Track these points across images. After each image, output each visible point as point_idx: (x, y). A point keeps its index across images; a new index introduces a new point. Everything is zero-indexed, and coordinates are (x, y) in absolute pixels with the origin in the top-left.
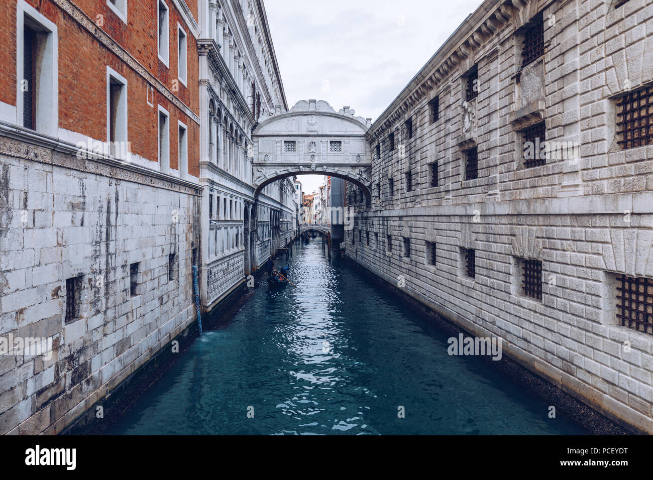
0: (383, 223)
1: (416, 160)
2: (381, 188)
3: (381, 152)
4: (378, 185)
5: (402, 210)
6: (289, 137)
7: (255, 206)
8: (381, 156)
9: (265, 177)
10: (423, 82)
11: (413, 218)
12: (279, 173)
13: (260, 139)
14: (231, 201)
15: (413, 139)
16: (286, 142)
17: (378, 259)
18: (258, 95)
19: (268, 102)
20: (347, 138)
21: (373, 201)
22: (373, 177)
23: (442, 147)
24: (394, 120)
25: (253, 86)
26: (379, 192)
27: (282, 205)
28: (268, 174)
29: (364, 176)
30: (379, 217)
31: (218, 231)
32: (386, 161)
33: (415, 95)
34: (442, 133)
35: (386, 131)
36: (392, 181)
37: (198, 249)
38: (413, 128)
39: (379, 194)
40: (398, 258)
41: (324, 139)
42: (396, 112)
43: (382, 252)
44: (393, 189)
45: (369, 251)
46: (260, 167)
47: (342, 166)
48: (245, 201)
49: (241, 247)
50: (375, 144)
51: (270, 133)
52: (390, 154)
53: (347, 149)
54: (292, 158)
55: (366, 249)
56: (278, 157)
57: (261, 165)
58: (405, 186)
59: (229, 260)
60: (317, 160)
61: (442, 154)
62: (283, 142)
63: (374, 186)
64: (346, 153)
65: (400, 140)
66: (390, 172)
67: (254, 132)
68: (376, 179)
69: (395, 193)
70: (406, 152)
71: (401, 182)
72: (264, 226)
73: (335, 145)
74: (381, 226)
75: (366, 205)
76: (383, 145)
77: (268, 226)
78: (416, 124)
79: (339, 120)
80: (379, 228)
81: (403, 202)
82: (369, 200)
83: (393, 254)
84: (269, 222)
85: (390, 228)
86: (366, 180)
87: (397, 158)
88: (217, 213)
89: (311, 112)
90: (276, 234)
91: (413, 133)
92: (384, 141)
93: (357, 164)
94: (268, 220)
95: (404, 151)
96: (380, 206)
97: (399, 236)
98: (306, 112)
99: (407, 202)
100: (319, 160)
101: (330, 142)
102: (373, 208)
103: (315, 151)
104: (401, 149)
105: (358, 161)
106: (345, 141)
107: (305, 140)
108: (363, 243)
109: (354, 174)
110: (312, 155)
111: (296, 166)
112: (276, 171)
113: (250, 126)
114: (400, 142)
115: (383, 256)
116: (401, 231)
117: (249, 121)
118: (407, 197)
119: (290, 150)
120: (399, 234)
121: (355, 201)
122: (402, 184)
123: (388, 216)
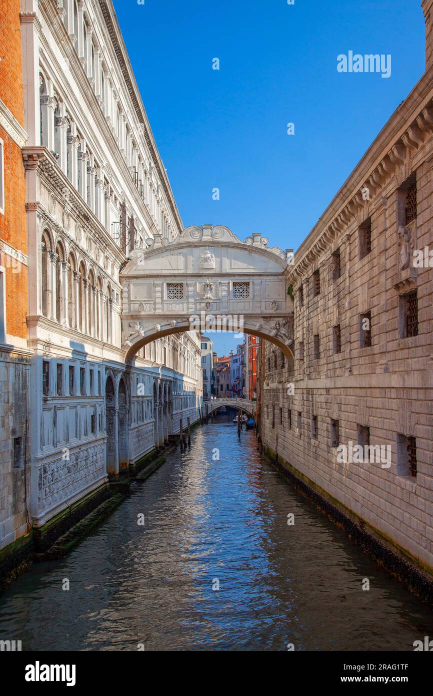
0: (307, 397)
2: (305, 348)
3: (305, 297)
4: (302, 343)
5: (329, 380)
6: (173, 278)
7: (126, 375)
8: (305, 302)
9: (140, 335)
10: (350, 198)
11: (342, 392)
12: (160, 329)
13: (132, 282)
14: (82, 369)
15: (341, 279)
16: (169, 285)
17: (302, 449)
18: (132, 220)
19: (150, 228)
20: (257, 277)
21: (296, 367)
22: (295, 332)
23: (375, 291)
24: (319, 252)
25: (123, 207)
26: (303, 354)
27: (175, 373)
28: (144, 330)
29: (283, 331)
30: (302, 389)
31: (59, 413)
32: (311, 309)
33: (342, 217)
34: (376, 271)
35: (310, 267)
36: (317, 338)
37: (24, 438)
38: (342, 263)
39: (303, 357)
40: (325, 448)
41: (225, 280)
42: (320, 241)
43: (307, 440)
44: (318, 349)
45: (292, 438)
46: (133, 321)
47: (251, 318)
48: (107, 369)
49: (101, 434)
50: (297, 285)
51: (147, 273)
52: (315, 299)
53: (257, 293)
54: (179, 307)
55: (288, 434)
56: (158, 306)
57: (133, 317)
58: (332, 345)
60: (215, 310)
61: (375, 301)
62: (165, 285)
63: (296, 346)
64: (257, 299)
65: (327, 279)
66: (315, 325)
67: (123, 272)
68: (299, 335)
69: (322, 355)
70: (334, 297)
71: (329, 340)
72: (143, 402)
73: (241, 288)
74: (305, 402)
75: (288, 371)
76: (306, 286)
77: (150, 403)
78: (345, 257)
79: (246, 253)
80: (304, 405)
81: (331, 368)
82: (291, 365)
83: (319, 442)
84: (153, 398)
85: (316, 404)
86: (287, 337)
87: (325, 305)
88: (59, 386)
89: (206, 242)
90: (165, 413)
91: (341, 271)
92: (308, 281)
93: (273, 314)
94: (150, 395)
95: (331, 296)
96: (305, 373)
97: (326, 417)
98: (198, 242)
99: (336, 368)
100: (218, 309)
101: (233, 283)
102: (296, 376)
103: (212, 297)
104: (328, 294)
105: (275, 309)
106: (254, 281)
107: (197, 282)
108: (285, 426)
109: (269, 329)
110: (207, 303)
111: (184, 318)
112: (155, 326)
113: (116, 263)
114: (327, 283)
115: (308, 446)
116: (328, 409)
117: (114, 256)
118: (335, 360)
119: (175, 295)
120: (327, 413)
121: (276, 366)
122: (330, 342)
123: (314, 389)
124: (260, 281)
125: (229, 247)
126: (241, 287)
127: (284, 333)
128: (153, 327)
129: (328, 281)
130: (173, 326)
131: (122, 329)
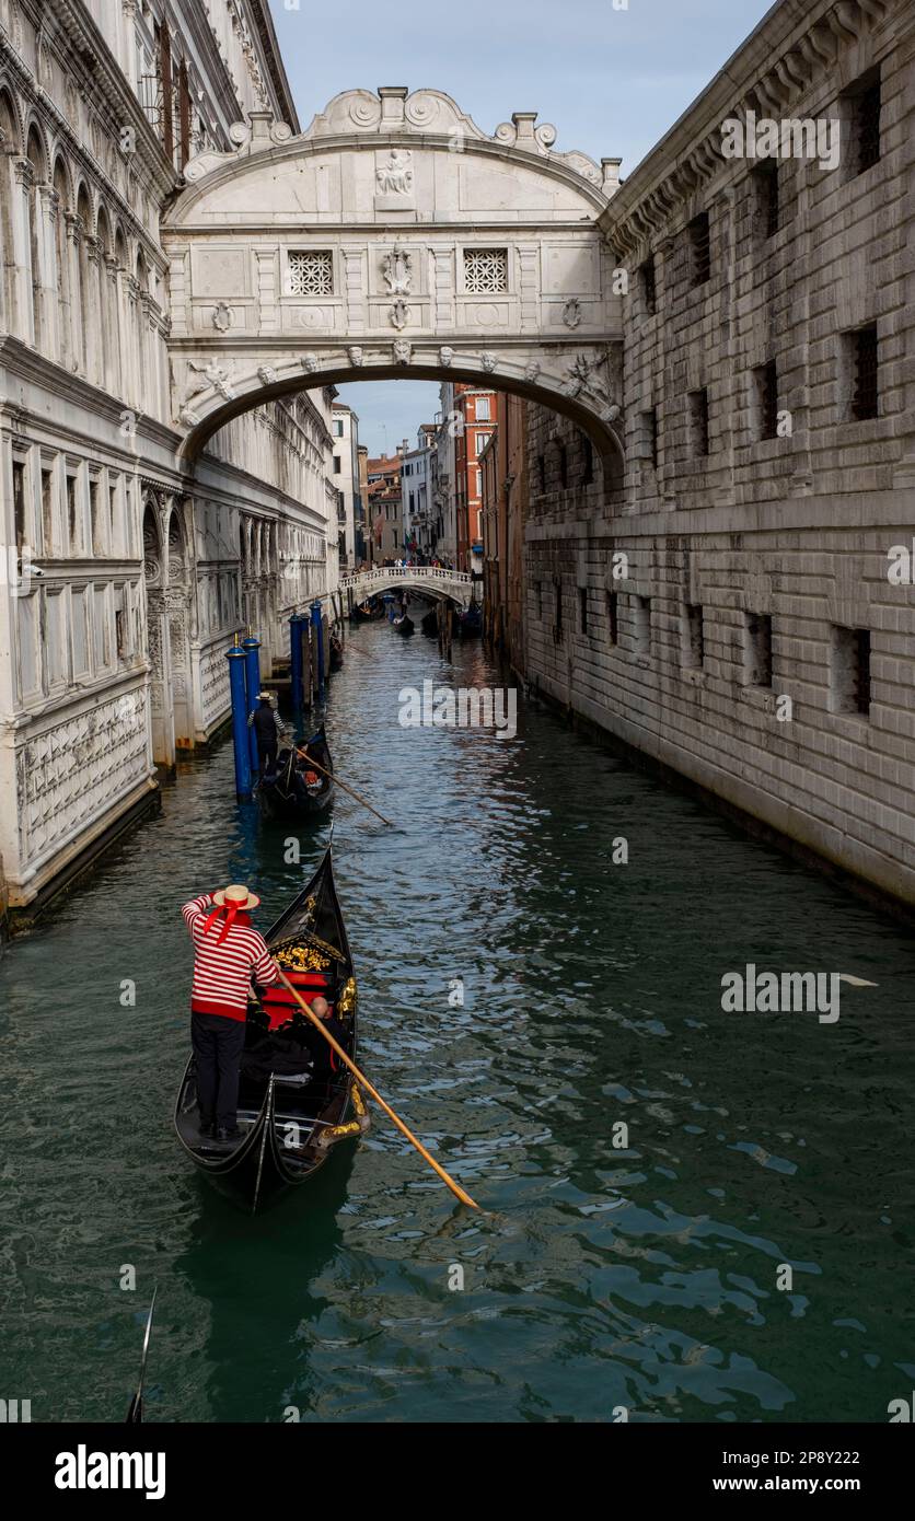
0: (669, 558)
1: (795, 320)
2: (661, 427)
3: (659, 289)
4: (650, 416)
5: (742, 510)
6: (306, 236)
7: (183, 504)
8: (660, 303)
9: (220, 393)
11: (783, 539)
12: (275, 377)
13: (196, 245)
14: (92, 485)
15: (780, 238)
16: (294, 255)
17: (652, 694)
18: (182, 72)
20: (529, 235)
21: (632, 478)
22: (629, 384)
23: (892, 268)
25: (162, 34)
26: (654, 443)
27: (284, 499)
28: (233, 379)
29: (597, 381)
30: (654, 536)
31: (51, 602)
32: (680, 322)
33: (790, 64)
34: (893, 214)
35: (677, 206)
36: (701, 400)
38: (783, 196)
39: (655, 452)
40: (728, 690)
41: (443, 242)
43: (665, 668)
44: (705, 429)
45: (621, 667)
46: (199, 354)
47: (510, 346)
48: (144, 486)
49: (138, 661)
50: (640, 257)
51: (234, 220)
52: (695, 294)
53: (527, 279)
54: (323, 318)
55: (608, 657)
56: (266, 313)
57: (201, 345)
58: (751, 417)
59: (94, 711)
60: (414, 325)
61: (892, 295)
62: (284, 255)
63: (633, 422)
64: (528, 294)
65: (732, 240)
66: (694, 364)
67: (171, 218)
68: (641, 392)
69: (716, 445)
70: (755, 287)
71: (738, 404)
72: (219, 577)
73: (485, 265)
74: (662, 571)
75: (605, 492)
76: (666, 261)
77: (233, 580)
78: (793, 177)
79: (497, 167)
80: (657, 580)
81: (745, 479)
82: (615, 475)
83: (708, 675)
84: (239, 566)
85: (697, 578)
86: (605, 398)
87: (723, 310)
89: (390, 136)
91: (780, 216)
92: (672, 247)
93: (566, 336)
94: (232, 557)
95: (747, 284)
96: (659, 495)
97: (731, 608)
98: (371, 136)
99: (761, 479)
100: (424, 324)
101: (465, 250)
102: (630, 504)
103: (408, 289)
104: (738, 278)
105: (573, 323)
106: (521, 246)
107: (370, 246)
108: (596, 636)
109: (559, 376)
110: (396, 306)
111: (337, 347)
112: (260, 369)
113: (154, 192)
114: (732, 249)
115: (672, 685)
116: (736, 588)
117: (149, 173)
118: (759, 459)
119: (311, 284)
120: (733, 598)
121: (564, 480)
122: (740, 409)
123: (690, 535)
124: (534, 246)
126: (485, 261)
127: (599, 387)
128: (254, 372)
129: (738, 243)
130: (308, 370)
131: (171, 377)
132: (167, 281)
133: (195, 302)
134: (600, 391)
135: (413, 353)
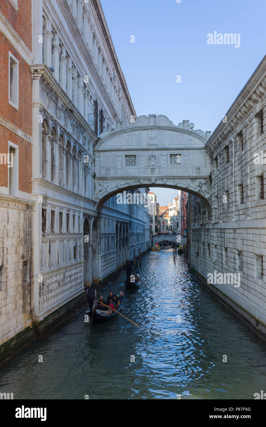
0: (221, 235)
1: (247, 173)
2: (219, 200)
3: (219, 165)
4: (217, 197)
5: (235, 222)
6: (129, 151)
7: (97, 219)
8: (219, 168)
9: (106, 191)
10: (249, 96)
11: (244, 231)
12: (121, 187)
13: (102, 154)
14: (67, 214)
15: (244, 152)
16: (126, 156)
18: (102, 112)
19: (114, 117)
20: (187, 151)
21: (213, 214)
22: (213, 189)
24: (228, 132)
25: (96, 103)
26: (218, 204)
28: (110, 187)
29: (204, 188)
30: (217, 229)
31: (52, 244)
32: (223, 173)
33: (244, 108)
35: (222, 144)
36: (227, 194)
37: (29, 261)
38: (244, 141)
39: (218, 207)
40: (233, 270)
41: (165, 153)
43: (220, 264)
44: (228, 201)
45: (211, 264)
46: (101, 181)
47: (182, 179)
48: (84, 215)
49: (80, 259)
50: (214, 156)
51: (112, 148)
52: (226, 166)
53: (186, 162)
54: (133, 171)
55: (208, 261)
56: (119, 171)
57: (102, 179)
58: (238, 198)
59: (65, 272)
60: (157, 174)
62: (124, 156)
63: (213, 199)
64: (186, 166)
66: (226, 184)
67: (96, 147)
68: (215, 191)
69: (231, 205)
70: (238, 165)
72: (108, 238)
74: (219, 238)
75: (208, 217)
76: (220, 157)
77: (113, 239)
78: (246, 137)
79: (179, 134)
80: (218, 240)
81: (237, 214)
82: (210, 212)
83: (229, 266)
84: (115, 235)
85: (226, 240)
86: (207, 192)
87: (232, 170)
88: (52, 227)
89: (151, 126)
90: (123, 246)
91: (244, 146)
92: (221, 154)
93: (197, 176)
94: (113, 233)
95: (237, 163)
96: (219, 218)
97: (234, 249)
98: (146, 127)
99: (240, 215)
100: (160, 173)
101: (170, 155)
102: (213, 220)
103: (155, 165)
104: (235, 162)
105: (198, 173)
106: (185, 153)
107: (146, 154)
108: (205, 255)
109: (194, 186)
110: (152, 169)
111: (137, 179)
112: (117, 185)
113: (91, 141)
114: (234, 154)
115: (221, 269)
116: (235, 243)
117: (90, 137)
118: (240, 209)
119: (130, 163)
120: (234, 246)
121: (200, 213)
122: (236, 196)
123: (225, 229)
124: (188, 153)
125: (167, 130)
126: (175, 157)
127: (205, 189)
128: (115, 185)
129: (235, 153)
130: (129, 185)
131: (95, 187)
132: (94, 163)
133: (101, 168)
134: (205, 191)
135: (156, 181)
